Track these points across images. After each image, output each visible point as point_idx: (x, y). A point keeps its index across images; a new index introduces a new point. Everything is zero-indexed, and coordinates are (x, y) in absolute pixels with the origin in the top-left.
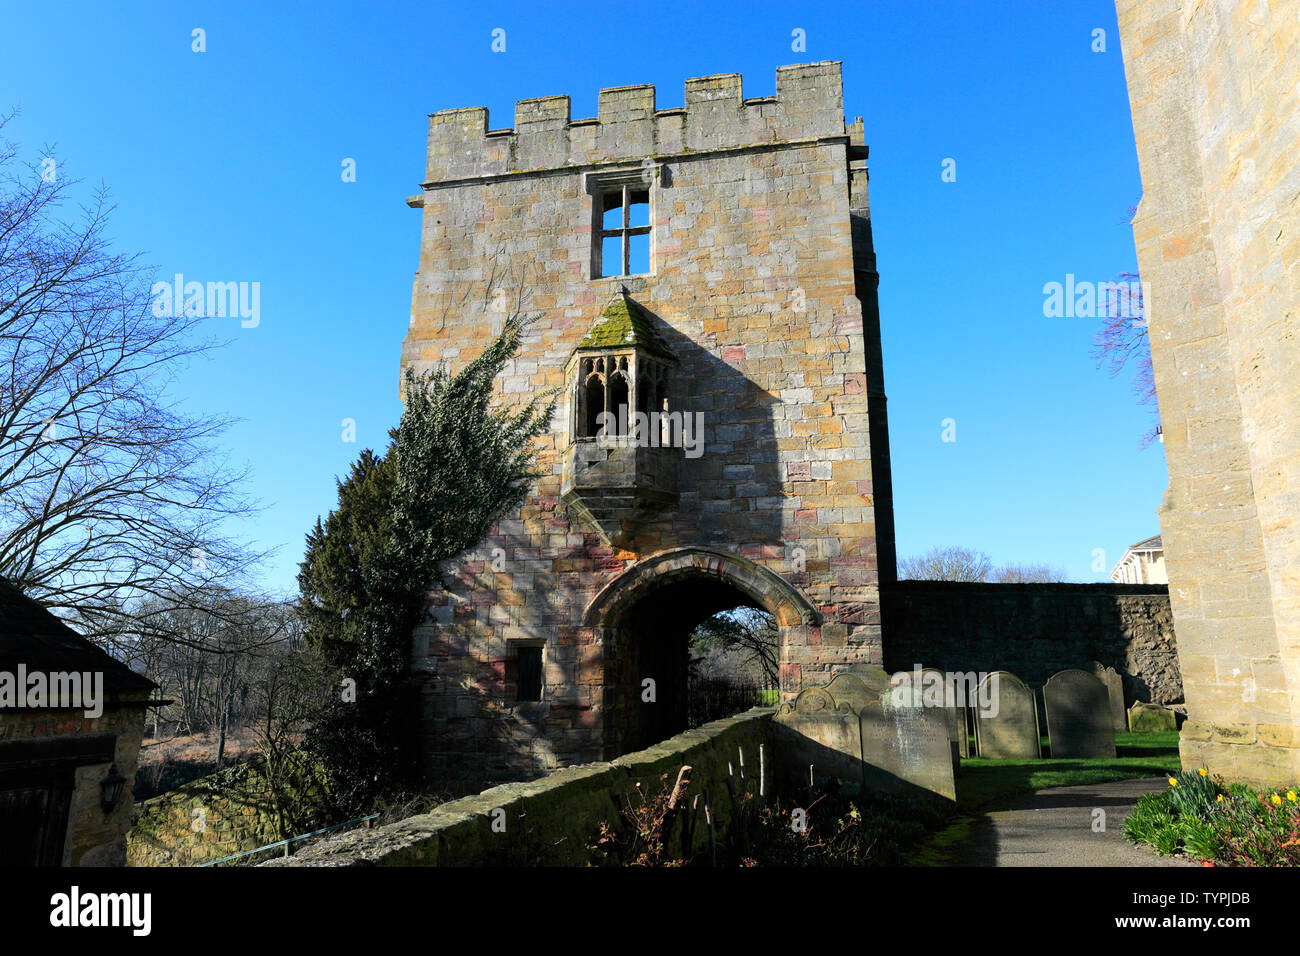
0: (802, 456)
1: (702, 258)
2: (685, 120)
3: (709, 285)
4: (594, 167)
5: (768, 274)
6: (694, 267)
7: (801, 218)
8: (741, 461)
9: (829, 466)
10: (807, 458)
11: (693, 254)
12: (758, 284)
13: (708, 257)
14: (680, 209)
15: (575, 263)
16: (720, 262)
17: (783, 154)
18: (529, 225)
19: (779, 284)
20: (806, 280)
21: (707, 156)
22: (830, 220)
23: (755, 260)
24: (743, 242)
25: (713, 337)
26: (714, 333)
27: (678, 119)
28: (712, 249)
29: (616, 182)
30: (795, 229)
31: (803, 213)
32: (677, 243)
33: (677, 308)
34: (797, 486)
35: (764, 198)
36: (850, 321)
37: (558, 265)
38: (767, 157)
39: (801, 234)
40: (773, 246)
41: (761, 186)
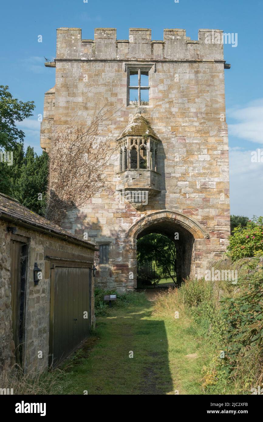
0: (205, 179)
1: (170, 102)
2: (164, 46)
3: (173, 113)
4: (128, 61)
5: (195, 111)
6: (167, 106)
7: (207, 90)
8: (184, 180)
9: (215, 183)
10: (207, 180)
11: (166, 100)
12: (191, 114)
13: (172, 102)
14: (162, 81)
15: (120, 99)
16: (177, 105)
17: (201, 65)
18: (101, 81)
19: (199, 115)
20: (208, 114)
21: (172, 62)
22: (218, 93)
23: (190, 105)
24: (186, 98)
25: (174, 133)
26: (174, 132)
27: (161, 45)
28: (174, 99)
29: (136, 68)
30: (205, 94)
31: (208, 88)
32: (161, 95)
33: (160, 121)
34: (203, 190)
35: (194, 81)
36: (224, 131)
37: (113, 99)
38: (196, 65)
39: (207, 96)
40: (197, 100)
41: (192, 76)
